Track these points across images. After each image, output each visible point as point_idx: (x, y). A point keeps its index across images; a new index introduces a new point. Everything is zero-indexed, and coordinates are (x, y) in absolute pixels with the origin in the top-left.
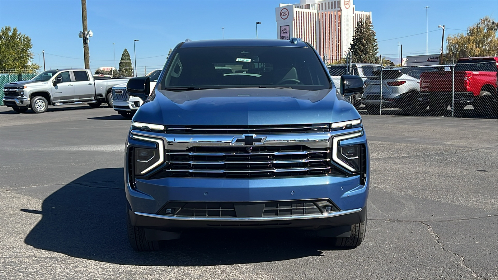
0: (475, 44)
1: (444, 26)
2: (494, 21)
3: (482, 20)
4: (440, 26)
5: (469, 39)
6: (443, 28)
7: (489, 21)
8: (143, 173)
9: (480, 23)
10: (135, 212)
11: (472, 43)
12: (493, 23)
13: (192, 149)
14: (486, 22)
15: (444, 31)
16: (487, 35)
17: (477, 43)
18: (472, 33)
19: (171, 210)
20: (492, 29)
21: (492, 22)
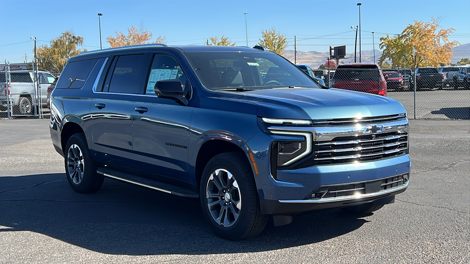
0: (60, 55)
1: (35, 38)
2: (74, 36)
3: (64, 34)
4: (32, 38)
5: (54, 51)
6: (35, 40)
7: (70, 35)
8: (285, 164)
9: (62, 37)
10: (279, 201)
11: (57, 54)
12: (74, 37)
13: (336, 139)
14: (67, 36)
15: (36, 43)
16: (70, 47)
17: (63, 54)
18: (56, 45)
19: (314, 194)
20: (73, 42)
21: (72, 36)
